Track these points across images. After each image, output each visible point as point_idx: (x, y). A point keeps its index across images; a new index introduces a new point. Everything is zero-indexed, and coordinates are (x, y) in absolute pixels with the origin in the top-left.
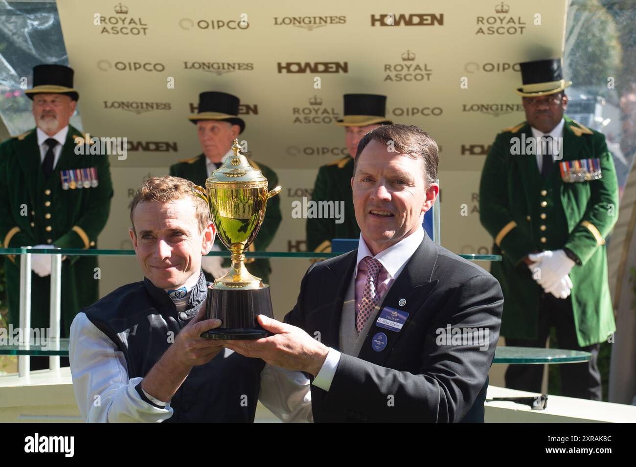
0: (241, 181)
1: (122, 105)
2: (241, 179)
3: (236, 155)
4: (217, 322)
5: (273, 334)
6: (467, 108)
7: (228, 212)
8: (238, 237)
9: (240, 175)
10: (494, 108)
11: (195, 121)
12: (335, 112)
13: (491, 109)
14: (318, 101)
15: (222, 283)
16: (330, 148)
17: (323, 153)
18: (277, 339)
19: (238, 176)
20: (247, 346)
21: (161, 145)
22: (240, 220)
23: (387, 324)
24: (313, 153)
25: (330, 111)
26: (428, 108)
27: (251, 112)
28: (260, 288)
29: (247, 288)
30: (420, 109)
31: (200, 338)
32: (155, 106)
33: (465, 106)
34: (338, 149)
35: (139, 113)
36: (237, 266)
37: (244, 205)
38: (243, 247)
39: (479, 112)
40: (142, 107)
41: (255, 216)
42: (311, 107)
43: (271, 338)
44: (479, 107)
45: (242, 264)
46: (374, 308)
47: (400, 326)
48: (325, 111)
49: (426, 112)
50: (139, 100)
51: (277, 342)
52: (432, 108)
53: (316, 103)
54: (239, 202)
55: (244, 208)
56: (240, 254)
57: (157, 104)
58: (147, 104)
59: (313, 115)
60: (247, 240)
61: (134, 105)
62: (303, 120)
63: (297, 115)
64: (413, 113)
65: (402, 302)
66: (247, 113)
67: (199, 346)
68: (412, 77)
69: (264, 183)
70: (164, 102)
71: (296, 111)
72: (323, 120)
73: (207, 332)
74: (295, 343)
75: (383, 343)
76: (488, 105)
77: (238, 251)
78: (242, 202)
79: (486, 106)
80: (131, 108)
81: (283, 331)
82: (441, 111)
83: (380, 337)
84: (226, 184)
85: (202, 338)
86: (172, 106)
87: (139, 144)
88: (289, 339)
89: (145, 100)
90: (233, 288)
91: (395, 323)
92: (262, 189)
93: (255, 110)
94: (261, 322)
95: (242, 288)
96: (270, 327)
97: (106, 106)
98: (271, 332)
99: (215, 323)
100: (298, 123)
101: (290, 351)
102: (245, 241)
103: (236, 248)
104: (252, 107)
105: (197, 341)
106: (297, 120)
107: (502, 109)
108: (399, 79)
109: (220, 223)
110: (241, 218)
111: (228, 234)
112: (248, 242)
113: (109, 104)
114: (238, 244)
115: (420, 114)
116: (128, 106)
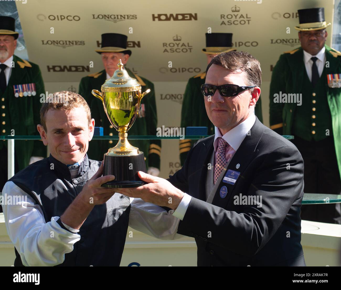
0: (124, 87)
1: (53, 42)
2: (124, 86)
3: (120, 70)
4: (112, 177)
5: (147, 183)
6: (274, 41)
7: (116, 105)
8: (122, 122)
9: (123, 83)
10: (291, 41)
11: (100, 53)
12: (190, 45)
13: (289, 42)
14: (179, 38)
15: (113, 152)
16: (187, 68)
17: (183, 71)
18: (150, 186)
19: (122, 84)
20: (131, 192)
21: (79, 68)
22: (124, 110)
23: (229, 181)
24: (176, 71)
25: (186, 45)
26: (249, 42)
27: (136, 46)
28: (138, 155)
29: (129, 155)
30: (244, 43)
31: (101, 187)
32: (74, 43)
33: (272, 40)
34: (192, 68)
35: (64, 47)
36: (123, 141)
37: (126, 100)
38: (126, 128)
39: (281, 44)
40: (66, 44)
41: (134, 108)
42: (174, 42)
43: (146, 186)
44: (281, 41)
45: (126, 139)
46: (223, 169)
47: (234, 181)
48: (183, 45)
49: (247, 44)
50: (64, 39)
51: (150, 188)
52: (251, 42)
53: (177, 40)
54: (123, 99)
55: (126, 103)
56: (124, 133)
57: (76, 42)
58: (69, 42)
59: (176, 47)
60: (128, 124)
61: (61, 42)
62: (169, 51)
63: (165, 47)
64: (239, 45)
65: (238, 166)
66: (134, 46)
67: (100, 192)
68: (238, 22)
69: (139, 87)
70: (80, 41)
71: (165, 45)
72: (182, 50)
73: (105, 183)
74: (162, 188)
75: (225, 192)
76: (287, 40)
77: (123, 131)
78: (124, 99)
79: (286, 40)
80: (59, 44)
81: (154, 181)
82: (257, 44)
83: (224, 189)
84: (114, 89)
85: (102, 187)
86: (85, 43)
87: (65, 67)
88: (158, 186)
89: (68, 39)
90: (120, 155)
91: (233, 179)
92: (137, 91)
93: (139, 45)
94: (140, 176)
95: (126, 155)
96: (146, 179)
97: (43, 44)
98: (145, 182)
99: (111, 177)
100: (166, 53)
101: (158, 193)
102: (127, 124)
103: (121, 129)
104: (137, 43)
105: (99, 189)
106: (166, 50)
107: (296, 42)
108: (230, 24)
109: (111, 113)
110: (124, 109)
111: (116, 120)
112: (129, 125)
113: (45, 42)
114: (123, 127)
115: (244, 45)
116: (57, 44)
